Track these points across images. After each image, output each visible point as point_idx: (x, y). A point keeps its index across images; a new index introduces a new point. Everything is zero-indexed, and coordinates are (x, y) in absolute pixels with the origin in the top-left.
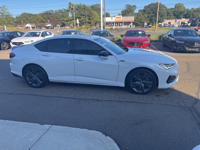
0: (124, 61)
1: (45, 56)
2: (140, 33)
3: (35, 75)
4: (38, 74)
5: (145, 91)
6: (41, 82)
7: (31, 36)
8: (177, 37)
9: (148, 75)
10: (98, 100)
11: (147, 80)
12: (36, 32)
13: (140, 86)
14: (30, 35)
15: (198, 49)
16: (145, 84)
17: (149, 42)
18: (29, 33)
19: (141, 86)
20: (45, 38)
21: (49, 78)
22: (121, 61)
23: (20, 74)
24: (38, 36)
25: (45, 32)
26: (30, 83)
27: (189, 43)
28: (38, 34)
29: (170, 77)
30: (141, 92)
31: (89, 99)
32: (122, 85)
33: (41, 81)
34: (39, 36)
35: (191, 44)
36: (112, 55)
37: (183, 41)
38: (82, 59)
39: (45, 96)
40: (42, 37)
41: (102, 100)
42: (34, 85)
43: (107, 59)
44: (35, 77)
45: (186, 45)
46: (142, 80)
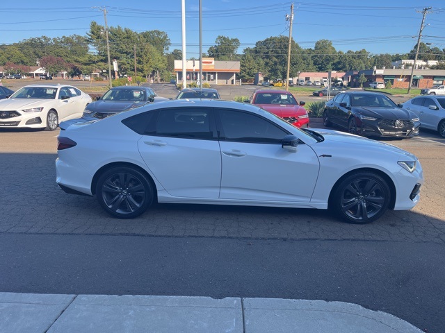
0: (331, 156)
1: (153, 144)
2: (284, 97)
3: (124, 189)
4: (130, 185)
5: (369, 216)
6: (138, 205)
7: (29, 96)
8: (359, 108)
9: (376, 184)
10: (285, 240)
11: (373, 194)
12: (46, 89)
13: (359, 207)
14: (28, 94)
15: (402, 132)
16: (368, 201)
17: (306, 116)
18: (26, 88)
19: (361, 206)
20: (67, 101)
21: (159, 194)
22: (324, 156)
23: (86, 187)
24: (53, 96)
25: (67, 88)
26: (110, 207)
27: (385, 120)
28: (49, 92)
29: (416, 186)
30: (360, 218)
31: (263, 239)
32: (323, 204)
33: (138, 202)
34: (54, 98)
35: (388, 121)
36: (303, 143)
37: (372, 117)
38: (239, 151)
39: (160, 236)
40: (61, 101)
41: (292, 239)
42: (118, 211)
43: (294, 151)
44: (123, 194)
45: (379, 125)
46: (363, 195)
